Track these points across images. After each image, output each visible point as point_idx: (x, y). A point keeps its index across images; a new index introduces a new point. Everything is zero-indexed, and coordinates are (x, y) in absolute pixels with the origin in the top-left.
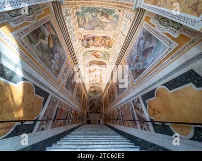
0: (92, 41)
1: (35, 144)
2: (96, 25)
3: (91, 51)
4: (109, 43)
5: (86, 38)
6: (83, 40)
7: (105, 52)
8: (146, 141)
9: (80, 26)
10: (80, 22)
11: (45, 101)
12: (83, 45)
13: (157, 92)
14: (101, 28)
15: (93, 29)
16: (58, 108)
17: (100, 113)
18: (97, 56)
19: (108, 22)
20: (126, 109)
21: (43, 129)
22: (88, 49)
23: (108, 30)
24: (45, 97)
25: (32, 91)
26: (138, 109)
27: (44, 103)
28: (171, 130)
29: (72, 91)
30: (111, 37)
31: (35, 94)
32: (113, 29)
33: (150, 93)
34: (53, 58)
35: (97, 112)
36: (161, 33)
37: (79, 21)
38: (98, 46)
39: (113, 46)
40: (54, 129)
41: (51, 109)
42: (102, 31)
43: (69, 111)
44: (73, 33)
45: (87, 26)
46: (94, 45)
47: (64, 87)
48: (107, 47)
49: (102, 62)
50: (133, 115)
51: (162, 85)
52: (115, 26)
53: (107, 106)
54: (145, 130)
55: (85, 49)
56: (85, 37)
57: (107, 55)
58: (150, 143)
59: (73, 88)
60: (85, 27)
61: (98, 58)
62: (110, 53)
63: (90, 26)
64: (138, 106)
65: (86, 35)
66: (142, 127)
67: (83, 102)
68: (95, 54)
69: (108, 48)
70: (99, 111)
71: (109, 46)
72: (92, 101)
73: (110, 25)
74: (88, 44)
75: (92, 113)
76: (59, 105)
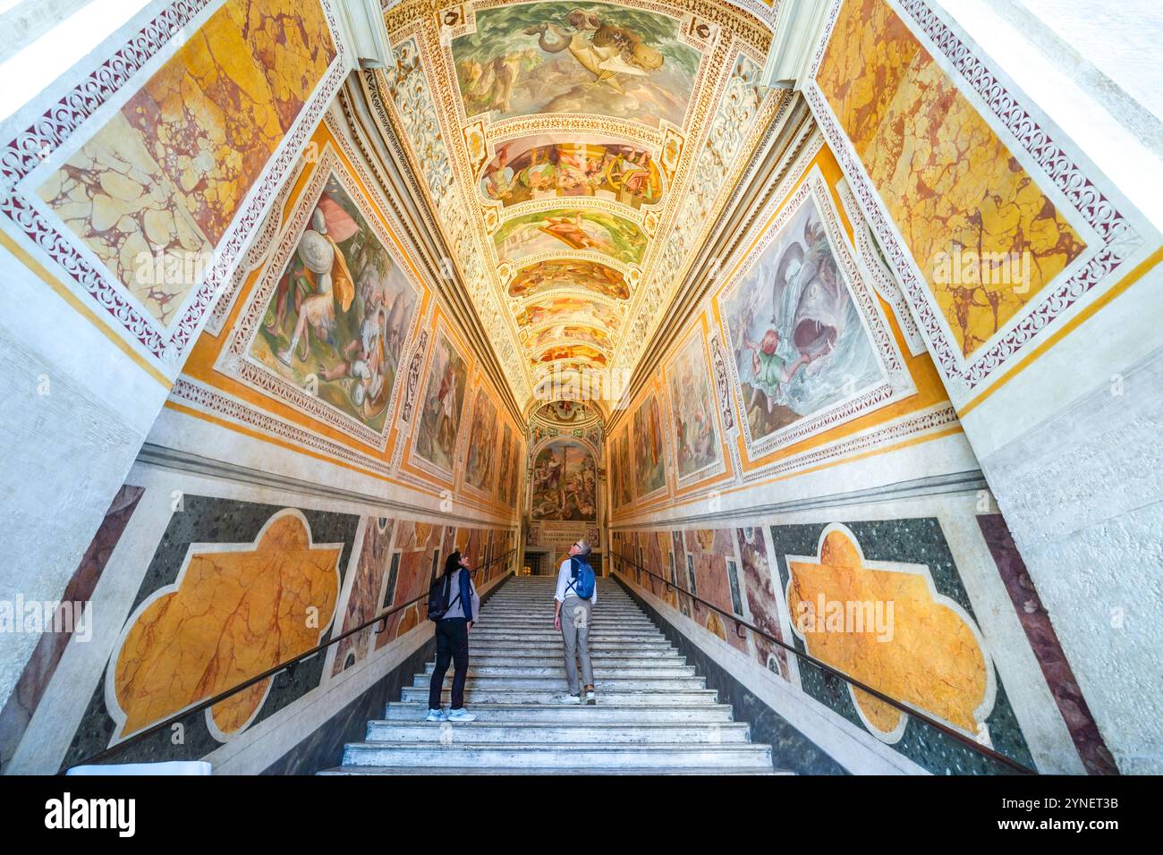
0: (541, 168)
1: (333, 720)
2: (566, 89)
3: (536, 218)
4: (642, 181)
5: (511, 156)
6: (491, 170)
7: (616, 219)
8: (773, 713)
9: (475, 105)
10: (473, 85)
11: (347, 551)
12: (492, 191)
13: (826, 542)
14: (593, 101)
15: (547, 108)
16: (396, 556)
17: (592, 518)
18: (574, 239)
19: (633, 78)
20: (710, 551)
21: (351, 661)
22: (522, 208)
23: (637, 114)
24: (345, 540)
25: (301, 538)
26: (756, 576)
27: (344, 564)
28: (850, 700)
29: (448, 454)
30: (655, 151)
31: (312, 546)
32: (663, 115)
33: (802, 529)
34: (357, 355)
35: (575, 515)
36: (870, 290)
37: (466, 79)
38: (578, 189)
39: (666, 196)
40: (388, 647)
41: (371, 576)
42: (600, 119)
43: (440, 548)
44: (439, 147)
45: (513, 96)
46: (552, 186)
47: (413, 451)
48: (628, 197)
49: (601, 268)
50: (736, 591)
51: (846, 524)
52: (677, 99)
53: (628, 499)
54: (773, 669)
55: (503, 211)
56: (502, 152)
57: (628, 238)
58: (782, 721)
59: (453, 434)
60: (500, 107)
61: (579, 246)
62: (648, 230)
63: (533, 94)
64: (758, 564)
65: (508, 144)
66: (763, 655)
67: (503, 478)
68: (562, 227)
69: (636, 205)
70: (585, 510)
71: (641, 191)
72: (547, 455)
73: (643, 90)
74: (521, 183)
75: (550, 516)
76: (397, 546)
